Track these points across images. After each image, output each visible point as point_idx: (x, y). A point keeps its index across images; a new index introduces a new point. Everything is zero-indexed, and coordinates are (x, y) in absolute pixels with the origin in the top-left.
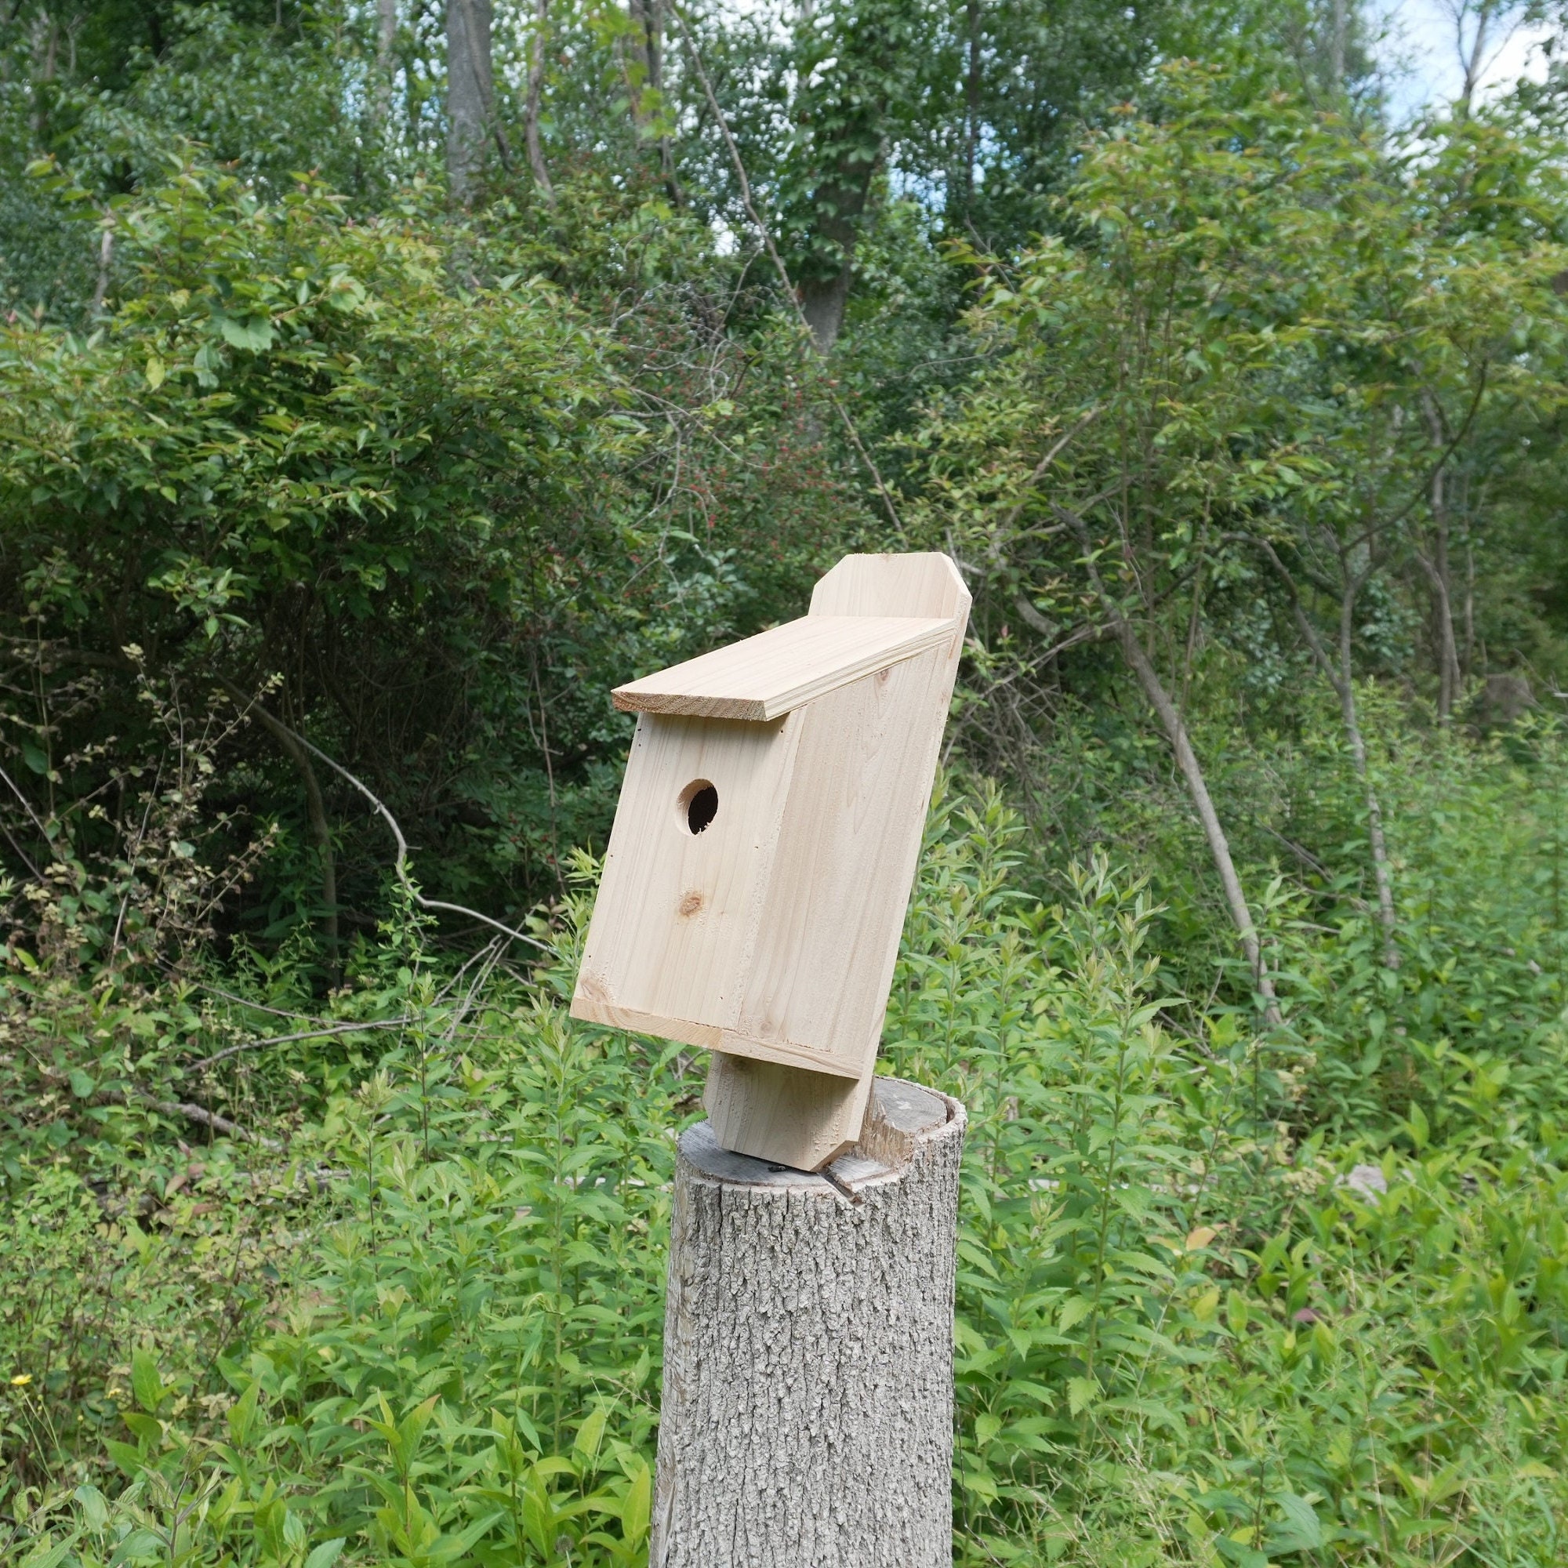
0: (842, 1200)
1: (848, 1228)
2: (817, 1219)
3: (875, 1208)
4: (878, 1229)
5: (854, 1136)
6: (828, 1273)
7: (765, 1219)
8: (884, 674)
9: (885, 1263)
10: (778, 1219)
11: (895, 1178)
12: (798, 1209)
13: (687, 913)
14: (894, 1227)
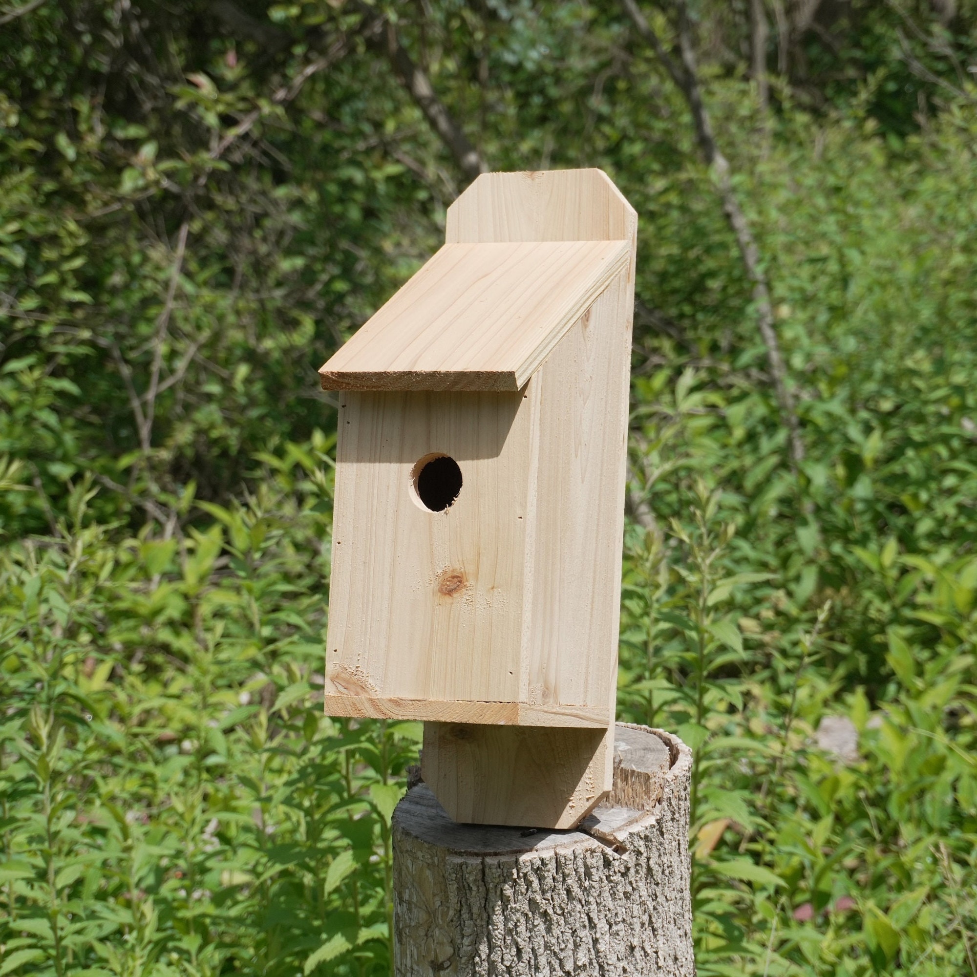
0: (609, 851)
1: (617, 878)
2: (588, 874)
3: (639, 853)
4: (643, 872)
5: (608, 786)
6: (602, 926)
7: (536, 884)
8: (586, 316)
9: (650, 905)
10: (549, 881)
11: (652, 821)
12: (569, 869)
13: (450, 592)
14: (655, 868)
